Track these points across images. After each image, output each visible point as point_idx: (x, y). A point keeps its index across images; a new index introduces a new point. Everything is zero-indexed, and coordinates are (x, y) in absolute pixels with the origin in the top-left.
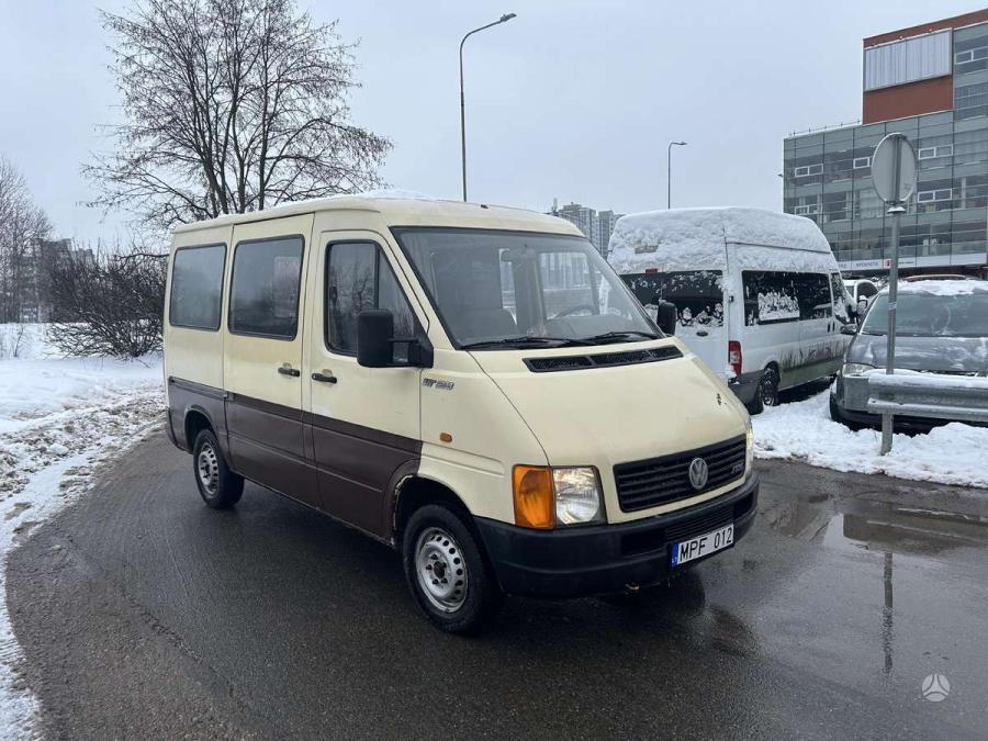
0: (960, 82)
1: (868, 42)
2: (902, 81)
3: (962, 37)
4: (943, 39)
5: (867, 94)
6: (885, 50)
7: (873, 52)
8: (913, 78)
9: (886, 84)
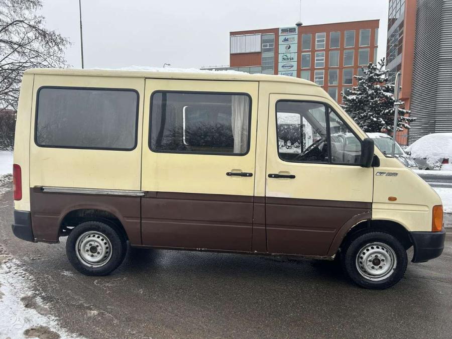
0: (264, 55)
1: (232, 34)
2: (243, 51)
3: (265, 38)
4: (258, 37)
5: (231, 54)
6: (238, 37)
7: (234, 38)
8: (247, 51)
9: (239, 52)
